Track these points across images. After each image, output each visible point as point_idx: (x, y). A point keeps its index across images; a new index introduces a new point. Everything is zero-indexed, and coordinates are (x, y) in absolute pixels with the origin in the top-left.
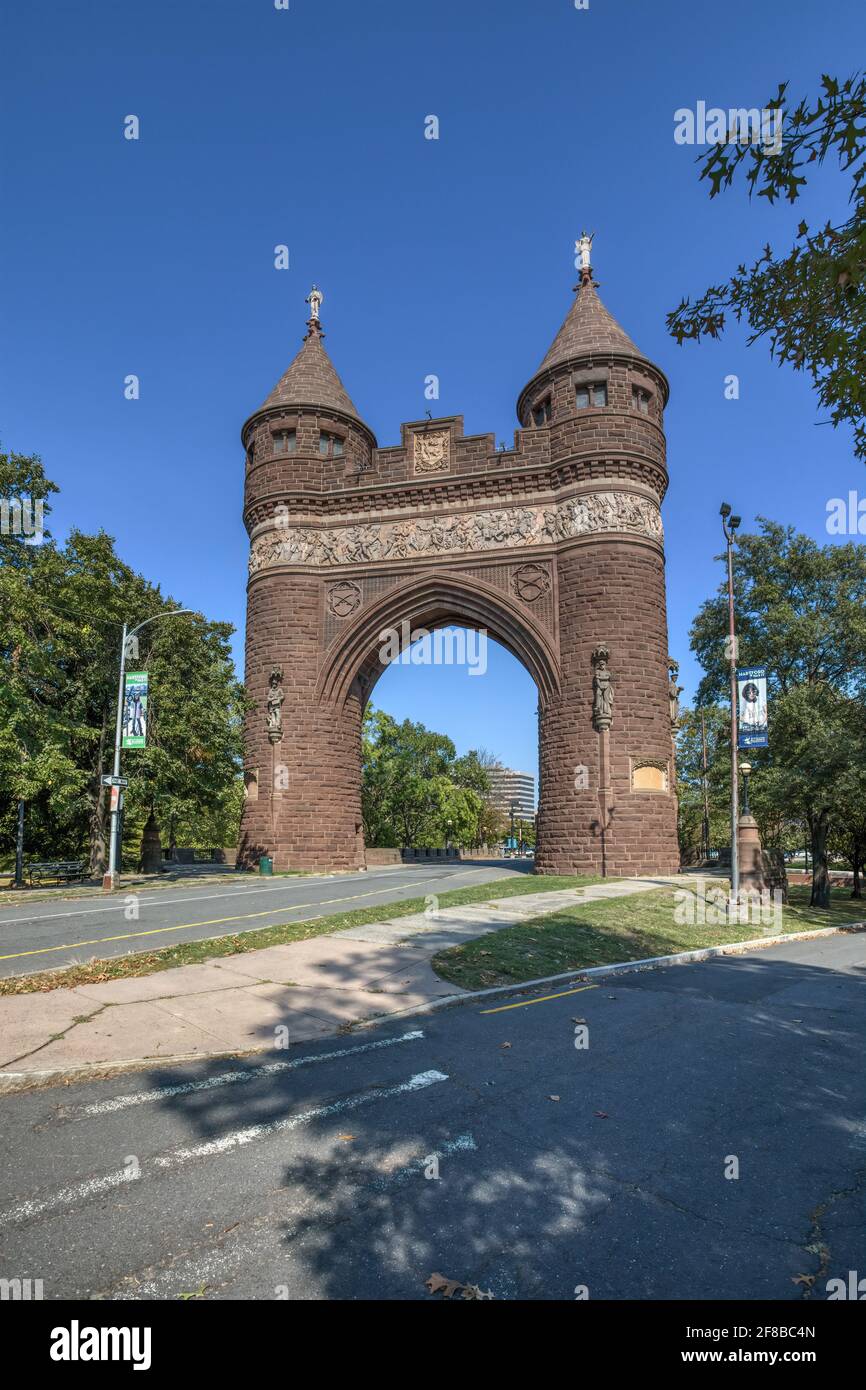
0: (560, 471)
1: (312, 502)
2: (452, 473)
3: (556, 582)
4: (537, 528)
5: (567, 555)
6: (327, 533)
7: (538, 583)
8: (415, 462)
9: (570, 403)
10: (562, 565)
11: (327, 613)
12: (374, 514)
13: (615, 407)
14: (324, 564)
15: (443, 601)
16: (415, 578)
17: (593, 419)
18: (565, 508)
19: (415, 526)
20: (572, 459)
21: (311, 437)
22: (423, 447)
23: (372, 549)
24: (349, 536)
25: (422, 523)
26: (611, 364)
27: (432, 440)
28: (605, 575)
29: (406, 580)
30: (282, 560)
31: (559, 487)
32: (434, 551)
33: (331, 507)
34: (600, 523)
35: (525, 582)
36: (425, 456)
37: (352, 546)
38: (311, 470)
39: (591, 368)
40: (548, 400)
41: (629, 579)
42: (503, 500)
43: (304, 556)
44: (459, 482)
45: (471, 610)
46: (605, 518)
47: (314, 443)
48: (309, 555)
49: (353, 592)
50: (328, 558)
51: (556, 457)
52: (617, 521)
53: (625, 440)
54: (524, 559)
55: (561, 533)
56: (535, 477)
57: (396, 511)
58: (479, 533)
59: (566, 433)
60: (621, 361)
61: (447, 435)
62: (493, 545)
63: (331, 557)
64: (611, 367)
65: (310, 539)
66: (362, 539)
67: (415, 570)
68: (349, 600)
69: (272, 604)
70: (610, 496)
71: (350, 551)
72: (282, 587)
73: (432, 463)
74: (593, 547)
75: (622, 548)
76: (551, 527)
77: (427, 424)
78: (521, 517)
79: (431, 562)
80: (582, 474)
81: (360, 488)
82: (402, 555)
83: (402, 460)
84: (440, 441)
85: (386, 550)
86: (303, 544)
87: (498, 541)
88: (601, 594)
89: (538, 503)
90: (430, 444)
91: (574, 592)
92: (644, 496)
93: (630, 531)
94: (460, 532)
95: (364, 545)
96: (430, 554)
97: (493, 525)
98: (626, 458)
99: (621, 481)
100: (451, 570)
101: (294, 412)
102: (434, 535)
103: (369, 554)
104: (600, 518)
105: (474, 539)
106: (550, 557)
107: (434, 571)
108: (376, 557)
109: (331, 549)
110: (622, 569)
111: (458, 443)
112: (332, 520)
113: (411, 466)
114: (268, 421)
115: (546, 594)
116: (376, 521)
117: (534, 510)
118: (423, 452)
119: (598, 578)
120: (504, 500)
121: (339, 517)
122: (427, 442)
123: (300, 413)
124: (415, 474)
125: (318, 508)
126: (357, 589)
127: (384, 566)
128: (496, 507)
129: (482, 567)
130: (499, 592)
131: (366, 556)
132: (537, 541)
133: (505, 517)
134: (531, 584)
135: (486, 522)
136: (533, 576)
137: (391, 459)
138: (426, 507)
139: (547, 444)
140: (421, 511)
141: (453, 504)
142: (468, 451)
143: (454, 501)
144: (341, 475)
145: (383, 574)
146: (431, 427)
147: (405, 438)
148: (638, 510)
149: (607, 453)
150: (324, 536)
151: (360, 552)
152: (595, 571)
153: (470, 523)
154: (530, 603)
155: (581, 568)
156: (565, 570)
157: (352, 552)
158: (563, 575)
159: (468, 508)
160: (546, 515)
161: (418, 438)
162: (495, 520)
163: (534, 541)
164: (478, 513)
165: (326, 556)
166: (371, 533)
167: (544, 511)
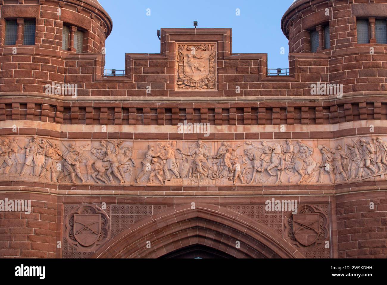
0: (340, 106)
1: (54, 107)
2: (220, 93)
3: (335, 228)
4: (314, 166)
5: (347, 199)
6: (67, 144)
7: (315, 226)
8: (176, 74)
9: (350, 35)
12: (126, 129)
14: (63, 182)
15: (205, 237)
16: (175, 210)
17: (376, 57)
18: (345, 147)
20: (354, 97)
21: (52, 30)
23: (123, 169)
25: (182, 144)
27: (197, 53)
29: (163, 211)
30: (12, 174)
31: (338, 122)
32: (197, 181)
33: (74, 115)
34: (383, 168)
35: (301, 225)
36: (188, 69)
38: (53, 69)
39: (372, 2)
40: (325, 25)
43: (40, 171)
44: (228, 105)
47: (56, 37)
48: (47, 170)
50: (70, 175)
54: (300, 200)
56: (312, 109)
57: (153, 129)
58: (249, 165)
59: (347, 67)
61: (213, 49)
62: (264, 179)
63: (73, 175)
66: (111, 156)
67: (175, 201)
68: (94, 228)
74: (376, 194)
79: (194, 192)
80: (364, 114)
83: (162, 71)
84: (206, 55)
85: (139, 173)
89: (315, 136)
90: (194, 57)
91: (356, 242)
95: (115, 165)
96: (193, 184)
100: (218, 204)
102: (199, 162)
103: (120, 177)
104: (383, 163)
105: (243, 171)
106: (329, 198)
108: (128, 180)
109: (73, 165)
111: (226, 60)
113: (172, 80)
115: (324, 241)
116: (128, 136)
117: (310, 143)
119: (382, 229)
120: (277, 130)
121: (83, 128)
122: (190, 54)
124: (176, 89)
125: (59, 114)
131: (116, 178)
132: (313, 181)
133: (279, 150)
134: (307, 228)
135: (258, 154)
137: (148, 68)
141: (219, 127)
142: (238, 71)
143: (220, 125)
145: (135, 202)
146: (195, 37)
147: (165, 46)
151: (109, 172)
152: (378, 221)
153: (239, 152)
154: (306, 249)
155: (363, 216)
156: (345, 215)
157: (99, 172)
158: (343, 221)
159: (237, 134)
160: (323, 151)
161: (180, 48)
162: (268, 152)
163: (310, 179)
164: (248, 141)
165: (66, 173)
166: (123, 151)
167: (320, 147)
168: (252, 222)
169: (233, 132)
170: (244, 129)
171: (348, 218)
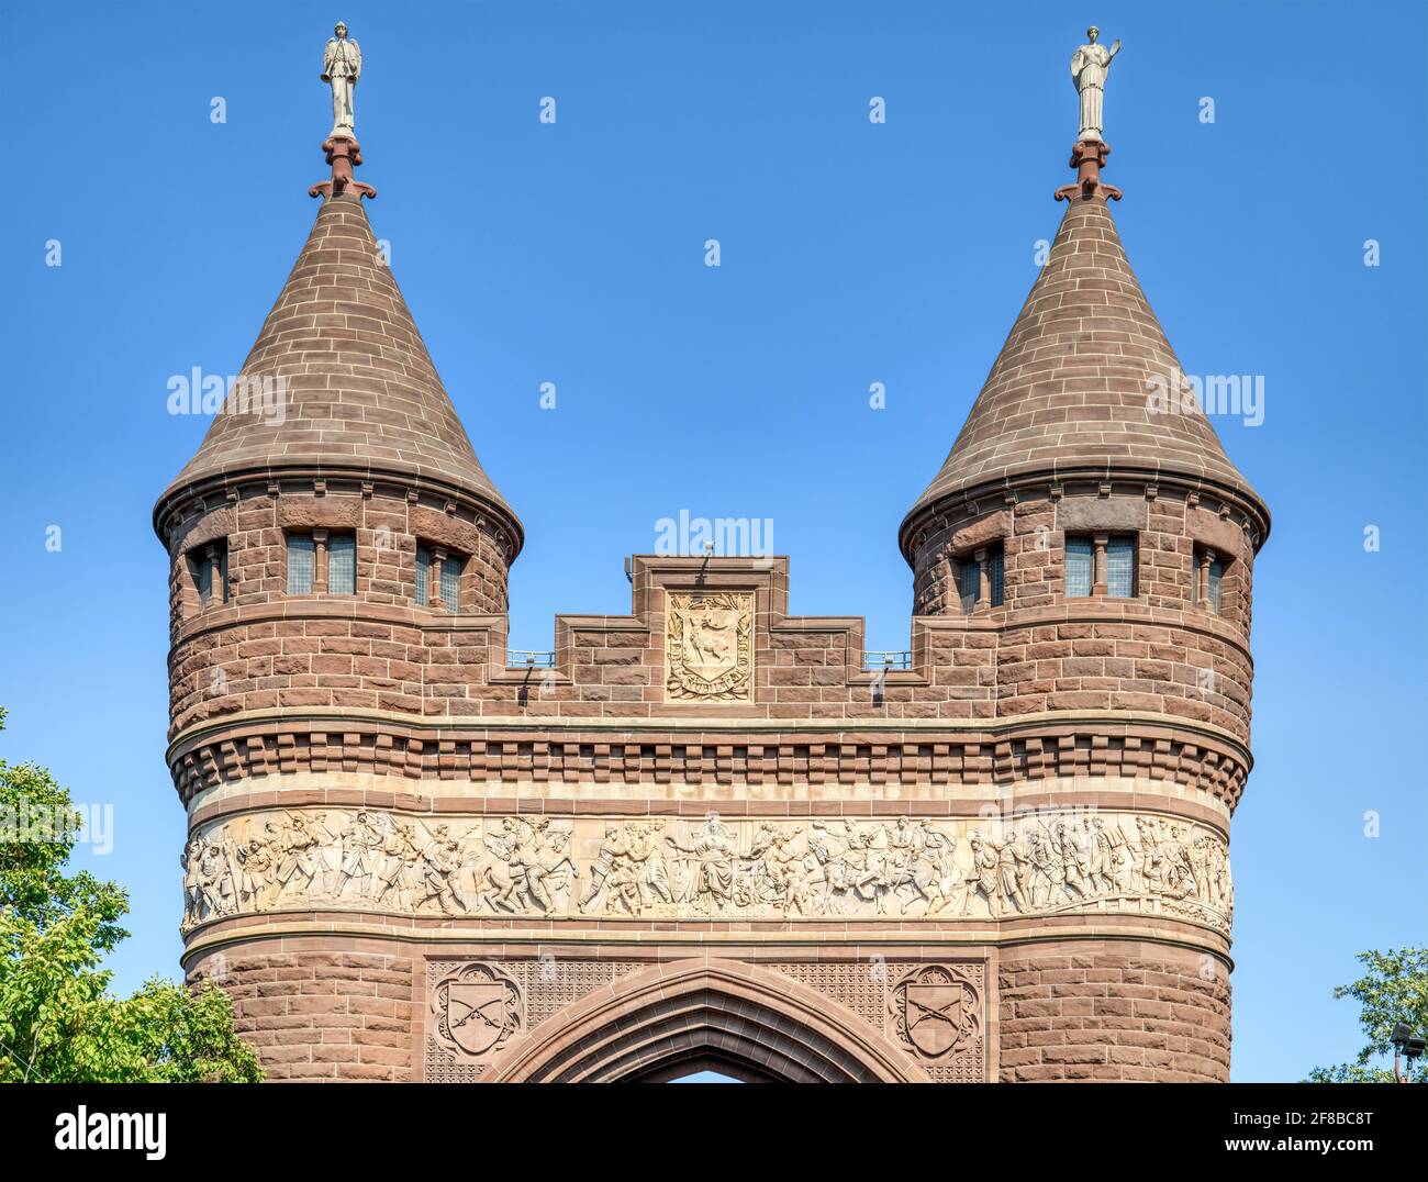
0: (1019, 744)
1: (400, 742)
2: (759, 710)
3: (995, 1017)
4: (955, 876)
5: (1024, 955)
6: (433, 824)
7: (953, 1013)
8: (668, 667)
9: (1050, 574)
10: (1012, 979)
11: (433, 1043)
12: (559, 791)
13: (1153, 603)
14: (424, 911)
15: (722, 1032)
16: (661, 973)
17: (1104, 629)
19: (661, 835)
20: (1049, 723)
21: (393, 559)
22: (687, 629)
23: (551, 883)
24: (491, 841)
25: (677, 827)
26: (1152, 491)
27: (711, 614)
28: (1109, 1017)
29: (636, 976)
30: (316, 895)
31: (1011, 780)
32: (708, 908)
33: (446, 760)
34: (1103, 886)
35: (923, 1009)
36: (691, 653)
37: (502, 872)
38: (397, 653)
39: (1104, 496)
40: (996, 549)
41: (1162, 1029)
42: (877, 794)
43: (376, 886)
44: (776, 739)
45: (786, 1058)
46: (1116, 877)
47: (404, 577)
48: (390, 886)
49: (506, 993)
50: (438, 896)
51: (1012, 709)
52: (1141, 886)
53: (1172, 689)
54: (922, 952)
55: (1011, 896)
56: (957, 749)
57: (616, 791)
58: (819, 873)
59: (1038, 654)
60: (1175, 484)
61: (746, 607)
62: (849, 907)
63: (445, 895)
64: (1150, 498)
65: (392, 841)
66: (526, 854)
67: (661, 952)
68: (492, 1013)
69: (293, 1011)
70: (1127, 821)
71: (495, 885)
72: (323, 968)
73: (709, 676)
74: (1085, 945)
75: (1148, 953)
76: (989, 880)
77: (702, 571)
78: (918, 845)
79: (701, 936)
80: (1070, 762)
81: (526, 720)
82: (629, 909)
83: (636, 659)
84: (731, 619)
85: (587, 890)
86: (373, 854)
87: (862, 899)
88: (1098, 1062)
89: (961, 813)
90: (706, 625)
91: (1039, 1050)
92: (1202, 822)
93: (1169, 914)
94: (774, 867)
95: (534, 873)
96: (700, 916)
97: (853, 857)
98: (1169, 734)
99: (1155, 788)
100: (749, 960)
101: (354, 485)
102: (712, 868)
103: (545, 899)
104: (1104, 876)
105: (805, 887)
106: (984, 952)
107: (707, 959)
109: (445, 874)
110: (1150, 1006)
111: (774, 632)
112: (446, 795)
113: (658, 679)
114: (274, 495)
115: (968, 1044)
116: (562, 811)
117: (949, 827)
118: (687, 642)
119: (1094, 1024)
120: (879, 797)
121: (461, 788)
122: (698, 617)
123: (368, 488)
124: (668, 701)
125: (414, 758)
126: (510, 984)
127: (583, 934)
128: (863, 811)
129: (822, 961)
130: (864, 1030)
131: (537, 901)
132: (954, 911)
133: (881, 840)
134: (936, 1016)
135: (836, 848)
136: (939, 994)
137: (605, 652)
138: (693, 788)
139: (989, 668)
140: (678, 797)
141: (756, 789)
142: (800, 660)
143: (760, 783)
144: (475, 677)
145: (577, 955)
146: (710, 580)
147: (643, 599)
148: (1186, 859)
149: (1130, 722)
150: (423, 832)
151: (522, 888)
152: (1086, 1004)
153: (797, 846)
154: (932, 1062)
155: (1056, 993)
156: (1017, 991)
157: (500, 888)
158: (1012, 1003)
159: (793, 805)
160: (976, 845)
161: (675, 604)
162: (859, 845)
163: (946, 908)
164: (819, 821)
165: (431, 891)
166: (551, 842)
167: (971, 836)
168: (821, 1001)
169: (785, 798)
170: (810, 792)
171: (1023, 997)
